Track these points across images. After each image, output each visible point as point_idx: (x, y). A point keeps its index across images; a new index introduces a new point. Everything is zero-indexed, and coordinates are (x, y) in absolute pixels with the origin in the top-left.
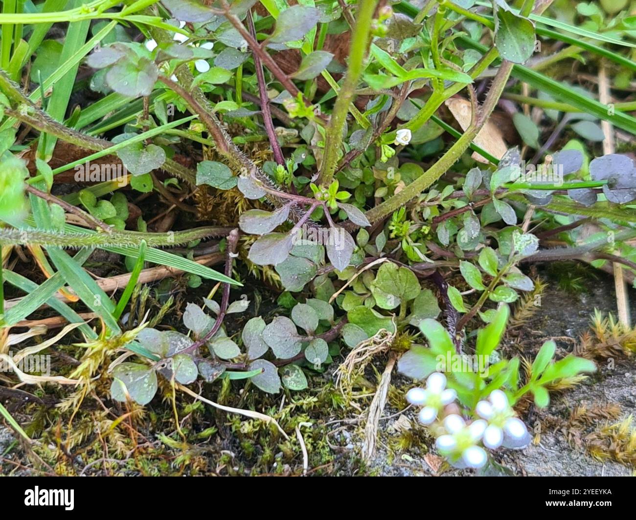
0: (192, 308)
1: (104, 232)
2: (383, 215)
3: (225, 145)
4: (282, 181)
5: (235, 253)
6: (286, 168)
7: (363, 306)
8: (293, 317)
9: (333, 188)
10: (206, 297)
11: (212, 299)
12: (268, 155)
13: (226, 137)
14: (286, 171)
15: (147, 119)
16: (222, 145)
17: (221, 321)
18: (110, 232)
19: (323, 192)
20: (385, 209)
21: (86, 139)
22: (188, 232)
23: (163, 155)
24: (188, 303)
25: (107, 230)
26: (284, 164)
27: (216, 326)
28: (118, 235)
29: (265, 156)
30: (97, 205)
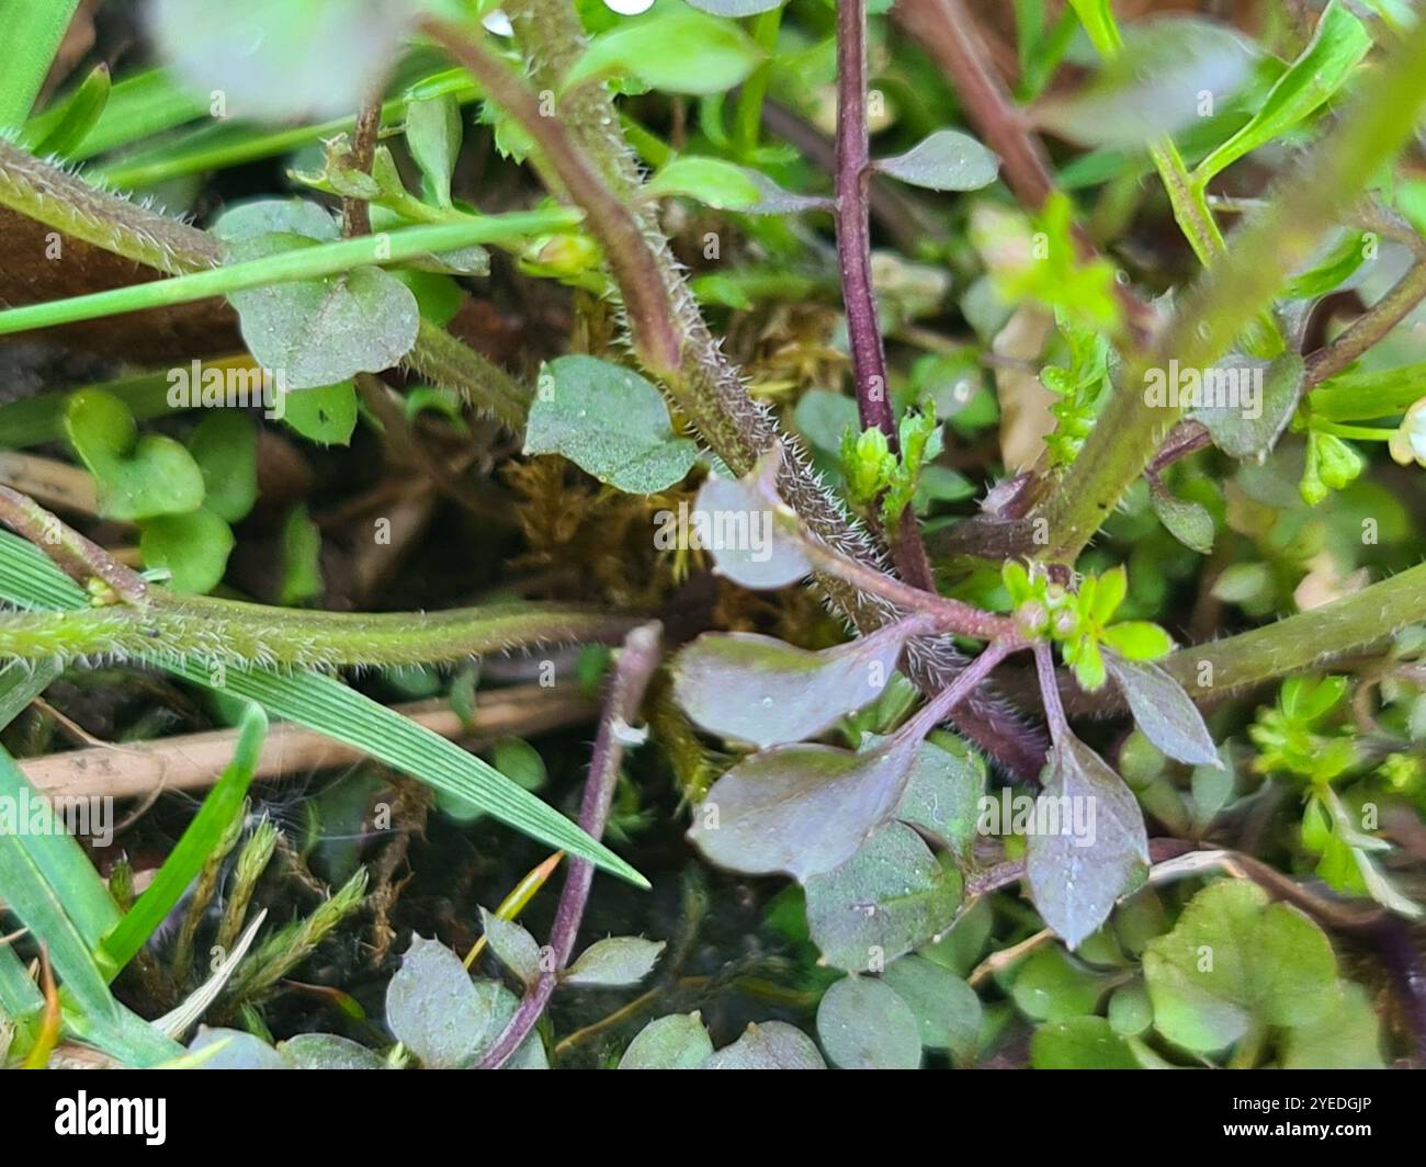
0: (427, 959)
1: (120, 602)
2: (1241, 681)
3: (669, 335)
4: (868, 492)
5: (636, 725)
6: (894, 447)
7: (1097, 1020)
8: (823, 1026)
9: (1100, 598)
10: (493, 910)
11: (516, 920)
12: (825, 365)
13: (678, 307)
14: (892, 458)
15: (366, 167)
16: (657, 338)
17: (536, 1009)
18: (143, 606)
19: (1052, 603)
20: (1252, 661)
21: (101, 213)
22: (465, 621)
23: (408, 318)
24: (415, 936)
25: (132, 597)
26: (890, 429)
27: (515, 1033)
28: (177, 618)
29: (809, 366)
30: (130, 453)
